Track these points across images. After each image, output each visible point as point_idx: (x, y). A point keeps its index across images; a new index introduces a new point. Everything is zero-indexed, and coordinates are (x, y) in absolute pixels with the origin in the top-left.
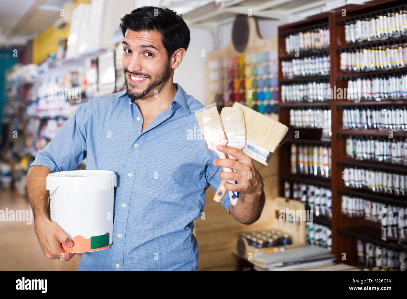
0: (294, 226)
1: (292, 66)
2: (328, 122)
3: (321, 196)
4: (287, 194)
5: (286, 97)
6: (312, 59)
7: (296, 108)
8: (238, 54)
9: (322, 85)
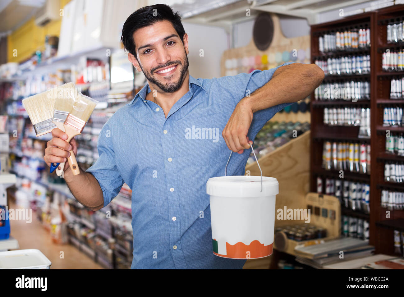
0: (328, 220)
1: (327, 65)
2: (366, 121)
3: (357, 191)
4: (320, 189)
5: (319, 95)
6: (348, 58)
7: (331, 107)
8: (260, 53)
9: (359, 84)
